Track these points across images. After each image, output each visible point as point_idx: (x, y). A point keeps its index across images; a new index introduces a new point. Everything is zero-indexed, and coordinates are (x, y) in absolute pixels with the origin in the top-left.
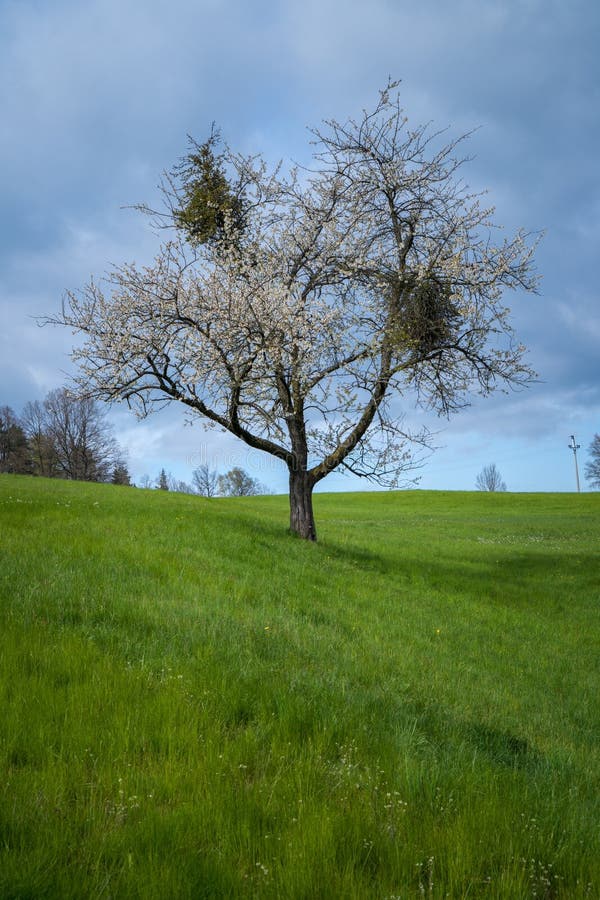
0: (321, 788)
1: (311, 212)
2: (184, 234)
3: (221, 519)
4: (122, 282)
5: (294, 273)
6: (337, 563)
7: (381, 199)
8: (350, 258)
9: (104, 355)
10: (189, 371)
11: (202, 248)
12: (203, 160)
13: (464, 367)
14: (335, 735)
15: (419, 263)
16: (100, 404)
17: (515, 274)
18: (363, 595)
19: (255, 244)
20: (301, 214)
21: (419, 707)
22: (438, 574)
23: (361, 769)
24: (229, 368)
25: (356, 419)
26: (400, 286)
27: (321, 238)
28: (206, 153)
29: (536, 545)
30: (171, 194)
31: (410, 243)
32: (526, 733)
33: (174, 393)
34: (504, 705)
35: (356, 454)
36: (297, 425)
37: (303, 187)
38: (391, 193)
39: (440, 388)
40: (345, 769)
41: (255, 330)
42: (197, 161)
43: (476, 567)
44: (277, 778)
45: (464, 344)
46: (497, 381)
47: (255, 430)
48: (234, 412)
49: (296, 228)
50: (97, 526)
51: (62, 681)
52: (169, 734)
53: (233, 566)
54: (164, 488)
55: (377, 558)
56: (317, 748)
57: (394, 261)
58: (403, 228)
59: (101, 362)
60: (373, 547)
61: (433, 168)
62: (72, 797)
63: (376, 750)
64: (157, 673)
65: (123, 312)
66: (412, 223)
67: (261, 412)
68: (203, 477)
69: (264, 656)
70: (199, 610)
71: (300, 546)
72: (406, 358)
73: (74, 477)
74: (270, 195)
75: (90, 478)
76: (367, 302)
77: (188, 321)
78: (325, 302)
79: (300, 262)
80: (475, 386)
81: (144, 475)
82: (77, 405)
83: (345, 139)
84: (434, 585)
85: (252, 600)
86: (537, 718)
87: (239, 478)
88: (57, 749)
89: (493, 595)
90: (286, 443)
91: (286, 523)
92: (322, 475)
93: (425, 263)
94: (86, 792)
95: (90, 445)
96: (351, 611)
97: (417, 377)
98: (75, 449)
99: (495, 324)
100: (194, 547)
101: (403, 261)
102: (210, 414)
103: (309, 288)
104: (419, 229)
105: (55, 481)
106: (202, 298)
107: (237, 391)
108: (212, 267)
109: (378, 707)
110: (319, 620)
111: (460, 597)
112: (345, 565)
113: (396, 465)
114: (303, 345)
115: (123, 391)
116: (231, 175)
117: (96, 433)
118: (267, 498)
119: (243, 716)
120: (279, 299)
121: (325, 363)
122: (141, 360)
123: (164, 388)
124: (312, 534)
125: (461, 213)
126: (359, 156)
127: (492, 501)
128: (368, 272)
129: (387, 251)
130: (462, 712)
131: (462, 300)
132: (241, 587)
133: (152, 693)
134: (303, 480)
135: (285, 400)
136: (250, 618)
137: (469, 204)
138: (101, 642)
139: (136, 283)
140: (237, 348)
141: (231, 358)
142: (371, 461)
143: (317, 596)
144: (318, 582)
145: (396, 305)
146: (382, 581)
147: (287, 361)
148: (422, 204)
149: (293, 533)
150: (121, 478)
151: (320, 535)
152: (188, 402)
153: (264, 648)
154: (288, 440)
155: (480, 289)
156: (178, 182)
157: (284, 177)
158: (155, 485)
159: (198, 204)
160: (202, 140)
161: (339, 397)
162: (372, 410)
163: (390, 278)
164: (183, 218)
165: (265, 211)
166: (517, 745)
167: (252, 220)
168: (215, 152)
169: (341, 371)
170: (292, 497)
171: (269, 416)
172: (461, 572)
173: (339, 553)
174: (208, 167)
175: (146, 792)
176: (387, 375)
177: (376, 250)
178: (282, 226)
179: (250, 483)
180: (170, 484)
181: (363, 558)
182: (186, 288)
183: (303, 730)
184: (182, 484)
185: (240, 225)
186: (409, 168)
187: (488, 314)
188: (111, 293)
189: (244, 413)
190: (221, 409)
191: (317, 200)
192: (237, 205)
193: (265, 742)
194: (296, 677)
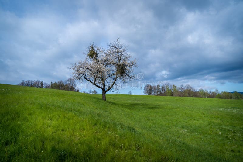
0: (107, 134)
1: (107, 55)
2: (89, 57)
3: (93, 97)
4: (80, 63)
5: (104, 63)
6: (109, 104)
7: (116, 54)
8: (112, 61)
9: (77, 73)
10: (88, 76)
11: (91, 59)
12: (92, 47)
13: (127, 77)
14: (109, 128)
15: (121, 62)
16: (75, 80)
17: (134, 65)
18: (113, 108)
19: (99, 59)
20: (105, 55)
21: (120, 124)
22: (123, 105)
23: (113, 132)
24: (94, 76)
25: (112, 84)
26: (119, 66)
27: (108, 59)
28: (92, 46)
29: (136, 102)
30: (88, 52)
31: (120, 60)
32: (135, 127)
33: (87, 79)
34: (132, 123)
35: (112, 88)
36: (104, 85)
37: (106, 51)
38: (118, 53)
39: (124, 80)
40: (110, 132)
41: (98, 71)
42: (91, 47)
43: (128, 105)
44: (101, 133)
45: (127, 74)
46: (132, 79)
47: (98, 85)
48: (95, 82)
49: (105, 57)
50: (75, 98)
51: (69, 119)
52: (85, 127)
53: (94, 104)
54: (84, 93)
55: (114, 103)
56: (106, 129)
57: (118, 62)
58: (119, 58)
59: (76, 74)
60: (114, 102)
61: (124, 50)
62: (70, 136)
63: (115, 129)
64: (83, 118)
65: (80, 67)
66: (121, 57)
67: (99, 82)
68: (90, 92)
69: (98, 116)
70: (89, 110)
71: (104, 101)
72: (119, 76)
73: (71, 91)
74: (101, 52)
75: (73, 91)
76: (114, 67)
77: (89, 69)
78: (108, 67)
79: (105, 62)
80: (129, 80)
81: (81, 91)
82: (72, 81)
83: (112, 45)
84: (122, 107)
85: (97, 109)
86: (136, 126)
87: (95, 91)
88: (68, 129)
89: (130, 109)
90: (102, 87)
91: (102, 98)
92: (107, 91)
93: (122, 62)
94: (73, 135)
95: (74, 86)
96: (111, 110)
97: (121, 78)
98: (72, 87)
99: (131, 71)
100: (89, 101)
101: (119, 62)
102: (91, 82)
103: (106, 65)
104: (121, 58)
105: (69, 91)
106: (91, 66)
107: (95, 79)
108: (93, 62)
109: (115, 124)
110: (106, 112)
111: (126, 109)
112: (110, 104)
113: (117, 90)
114: (105, 73)
115: (79, 79)
116: (96, 49)
117: (75, 85)
118: (99, 94)
119: (96, 125)
120: (102, 66)
121: (108, 76)
122: (82, 74)
123: (85, 78)
124: (105, 100)
125: (127, 56)
126: (114, 48)
127: (130, 96)
128: (114, 63)
129: (117, 61)
130: (126, 125)
131: (127, 68)
132: (95, 107)
133: (82, 121)
134: (104, 92)
135: (102, 80)
136: (96, 111)
137: (128, 55)
138: (75, 114)
140: (96, 73)
141: (95, 75)
142: (114, 90)
143: (106, 108)
144: (106, 106)
145: (118, 68)
146: (115, 106)
147: (103, 75)
148: (122, 54)
149: (103, 99)
150: (78, 91)
151: (106, 100)
152: (88, 80)
154: (102, 86)
155: (129, 66)
156: (88, 50)
157: (103, 50)
158: (83, 92)
159: (91, 53)
160: (92, 44)
161: (110, 81)
162: (114, 82)
163: (117, 64)
164: (89, 55)
165: (100, 54)
166: (133, 129)
167: (98, 55)
168: (94, 46)
169: (110, 77)
170: (103, 94)
171: (100, 83)
172: (126, 105)
173: (109, 102)
174: (92, 48)
175: (82, 135)
176: (117, 78)
177: (116, 60)
178: (103, 56)
179: (97, 92)
180: (85, 92)
181: (113, 103)
182: (89, 64)
183: (104, 126)
184: (87, 92)
185: (97, 56)
186: (121, 50)
187: (131, 70)
188: (78, 65)
189: (97, 82)
190: (93, 82)
191: (108, 53)
192: (96, 53)
193: (99, 129)
194: (103, 119)
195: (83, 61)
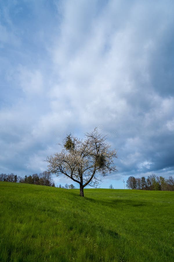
0: (84, 242)
1: (84, 145)
2: (65, 148)
3: (69, 193)
4: (56, 155)
5: (81, 154)
6: (87, 201)
7: (94, 144)
8: (90, 152)
9: (52, 166)
10: (65, 169)
11: (68, 150)
12: (69, 138)
13: (107, 169)
14: (86, 233)
15: (100, 153)
16: (51, 174)
17: (114, 155)
18: (91, 206)
19: (76, 150)
20: (83, 146)
21: (100, 227)
22: (104, 203)
23: (91, 239)
24: (71, 169)
25: (90, 177)
26: (97, 157)
27: (86, 149)
28: (69, 137)
29: (118, 198)
30: (64, 142)
31: (99, 150)
32: (118, 232)
33: (63, 172)
34: (114, 226)
35: (90, 183)
36: (81, 178)
37: (83, 142)
38: (96, 143)
39: (103, 172)
40: (88, 239)
41: (75, 163)
42: (68, 138)
43: (109, 202)
44: (76, 241)
45: (107, 166)
46: (112, 171)
47: (75, 179)
48: (72, 175)
49: (82, 148)
50: (49, 194)
51: (41, 222)
52: (59, 232)
53: (71, 201)
54: (60, 187)
55: (93, 200)
56: (83, 234)
57: (96, 153)
58: (97, 148)
59: (52, 167)
60: (93, 198)
61: (102, 140)
62: (41, 244)
63: (93, 235)
64: (57, 220)
65: (56, 160)
66: (99, 147)
67: (76, 176)
68: (66, 186)
69: (75, 217)
70: (65, 209)
71: (81, 198)
72: (98, 168)
73: (46, 185)
74: (78, 143)
75: (49, 186)
76: (92, 159)
77: (65, 161)
78: (86, 158)
79: (82, 153)
80: (109, 172)
81: (57, 185)
82: (47, 174)
83: (89, 135)
84: (103, 205)
85: (73, 207)
86: (119, 229)
87: (72, 186)
88: (40, 235)
89: (112, 206)
90: (80, 181)
91: (79, 194)
92: (85, 186)
93: (101, 153)
94: (44, 243)
95: (49, 180)
96: (89, 209)
97: (100, 171)
98: (47, 181)
99: (111, 163)
100: (65, 198)
101: (98, 153)
102: (68, 176)
103: (84, 156)
104: (100, 148)
105: (43, 186)
106: (67, 158)
107: (72, 172)
108: (69, 153)
109: (93, 227)
110: (84, 211)
111: (107, 207)
112: (88, 201)
113: (97, 184)
114: (83, 165)
115: (55, 172)
116: (73, 140)
117: (50, 178)
118: (76, 189)
119: (71, 229)
120: (79, 158)
121: (86, 168)
122: (58, 167)
123: (61, 171)
124: (83, 196)
125: (106, 146)
126: (91, 138)
127: (111, 191)
128: (92, 154)
129: (95, 151)
130: (107, 228)
131: (107, 159)
132: (72, 205)
133: (56, 224)
134: (82, 186)
135: (79, 174)
136: (73, 210)
137: (107, 145)
138: (48, 215)
139: (58, 155)
140: (73, 166)
141: (72, 167)
142: (93, 184)
143: (84, 206)
144: (84, 204)
145: (97, 159)
146: (94, 204)
147: (80, 168)
148: (100, 145)
149: (80, 195)
150: (54, 186)
151: (84, 196)
152: (65, 174)
153: (75, 216)
154: (80, 180)
155: (109, 157)
156: (65, 141)
157: (80, 140)
158: (59, 187)
159: (68, 144)
161: (88, 173)
162: (93, 175)
163: (96, 155)
164: (65, 146)
165: (77, 145)
166: (116, 234)
167: (76, 147)
168: (70, 137)
169: (88, 169)
170: (80, 189)
171: (77, 176)
172: (107, 202)
173: (87, 199)
174: (69, 139)
175: (54, 243)
176: (95, 170)
177: (94, 151)
178: (80, 147)
179: (74, 187)
180: (61, 187)
181: (91, 200)
182: (65, 156)
183: (81, 231)
184: (63, 187)
185: (74, 147)
186: (99, 140)
187: (110, 161)
188: (54, 157)
189: (73, 176)
190: (70, 175)
191: (85, 144)
192: (73, 144)
193: (74, 234)
194: (80, 221)
195: (59, 152)
